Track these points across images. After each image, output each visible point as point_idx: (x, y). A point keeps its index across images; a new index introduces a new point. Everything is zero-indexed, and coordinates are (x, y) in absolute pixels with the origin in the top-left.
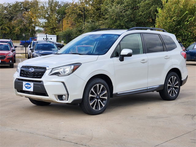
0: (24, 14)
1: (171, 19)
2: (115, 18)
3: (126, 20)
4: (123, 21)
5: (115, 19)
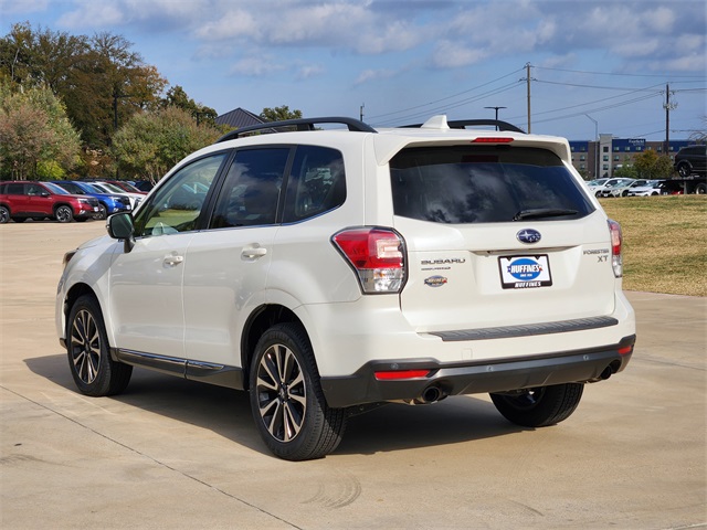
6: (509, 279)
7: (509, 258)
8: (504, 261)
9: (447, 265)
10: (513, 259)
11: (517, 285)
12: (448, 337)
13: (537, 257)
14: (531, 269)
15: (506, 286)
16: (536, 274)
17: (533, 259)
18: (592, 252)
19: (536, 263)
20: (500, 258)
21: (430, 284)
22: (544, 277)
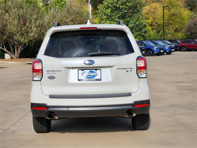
7: (83, 70)
9: (55, 72)
11: (84, 80)
12: (51, 97)
13: (96, 70)
14: (92, 74)
15: (80, 80)
16: (94, 76)
17: (94, 71)
18: (124, 69)
19: (95, 72)
20: (78, 70)
21: (50, 78)
22: (98, 77)
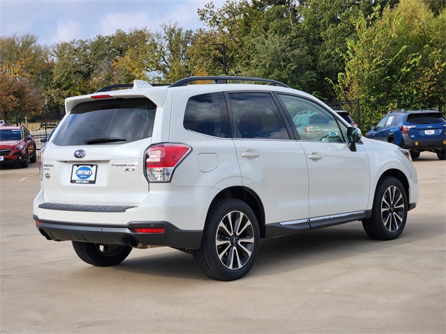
0: (115, 63)
1: (370, 62)
2: (268, 64)
3: (293, 68)
4: (287, 69)
5: (270, 65)
6: (75, 177)
7: (78, 166)
8: (75, 167)
9: (49, 168)
10: (80, 167)
11: (77, 182)
13: (92, 166)
15: (72, 181)
16: (88, 176)
17: (90, 167)
18: (124, 165)
19: (90, 170)
20: (73, 166)
21: (46, 177)
22: (92, 178)
